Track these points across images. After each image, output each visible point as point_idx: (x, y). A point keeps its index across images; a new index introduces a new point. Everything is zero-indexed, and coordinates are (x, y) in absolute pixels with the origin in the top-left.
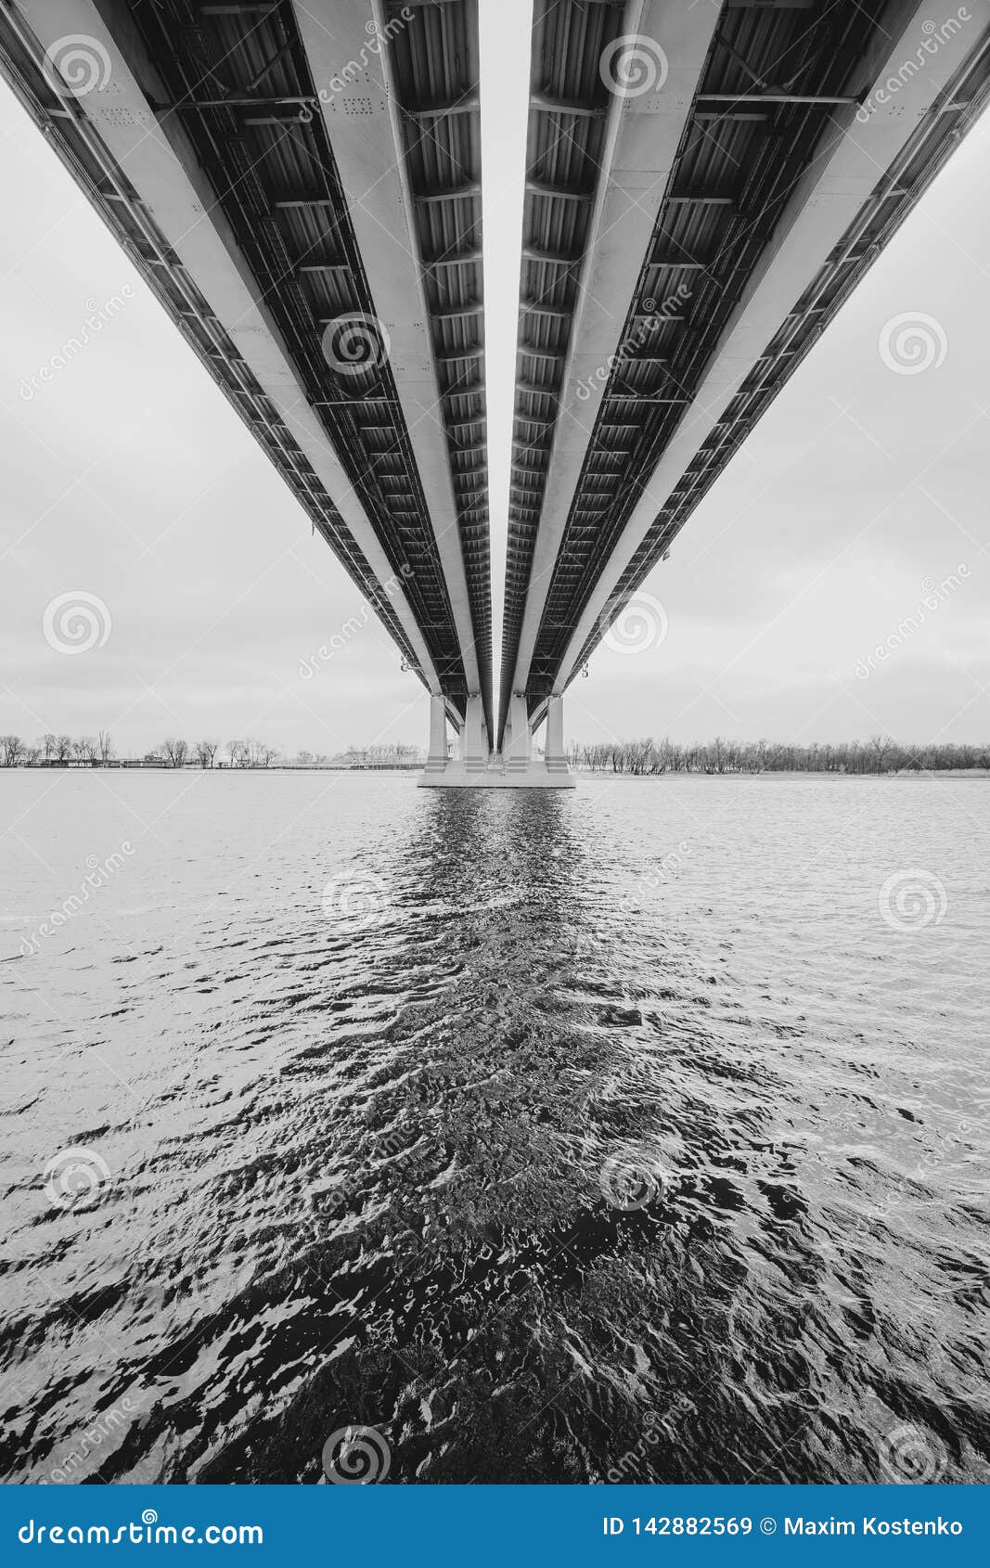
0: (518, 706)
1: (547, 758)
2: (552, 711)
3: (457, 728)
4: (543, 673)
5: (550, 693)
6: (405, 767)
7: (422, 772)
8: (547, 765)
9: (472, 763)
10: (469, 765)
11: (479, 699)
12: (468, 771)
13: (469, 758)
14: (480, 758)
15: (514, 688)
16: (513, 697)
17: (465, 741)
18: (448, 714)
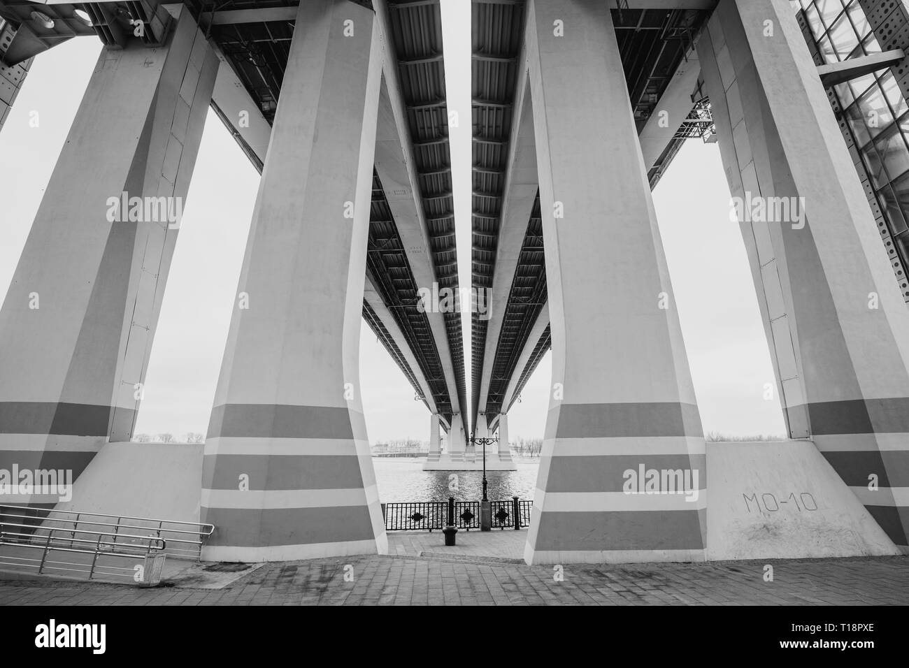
0: (482, 420)
1: (499, 452)
2: (501, 423)
3: (446, 430)
4: (495, 402)
5: (499, 413)
6: (413, 455)
7: (424, 459)
8: (500, 456)
9: (455, 455)
10: (453, 456)
11: (459, 415)
12: (453, 460)
13: (453, 452)
14: (460, 452)
15: (479, 410)
16: (479, 414)
17: (452, 440)
18: (441, 422)
